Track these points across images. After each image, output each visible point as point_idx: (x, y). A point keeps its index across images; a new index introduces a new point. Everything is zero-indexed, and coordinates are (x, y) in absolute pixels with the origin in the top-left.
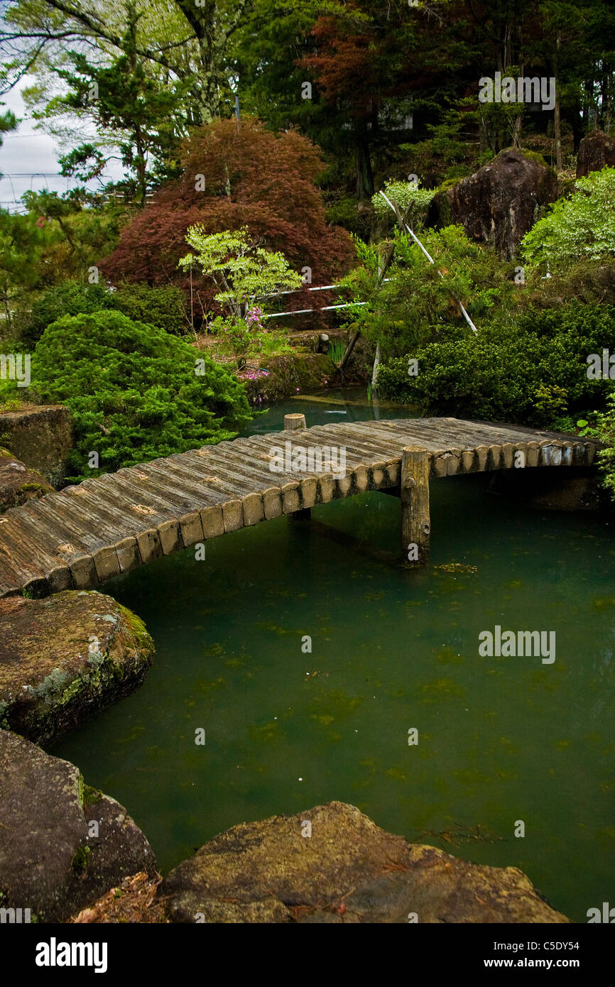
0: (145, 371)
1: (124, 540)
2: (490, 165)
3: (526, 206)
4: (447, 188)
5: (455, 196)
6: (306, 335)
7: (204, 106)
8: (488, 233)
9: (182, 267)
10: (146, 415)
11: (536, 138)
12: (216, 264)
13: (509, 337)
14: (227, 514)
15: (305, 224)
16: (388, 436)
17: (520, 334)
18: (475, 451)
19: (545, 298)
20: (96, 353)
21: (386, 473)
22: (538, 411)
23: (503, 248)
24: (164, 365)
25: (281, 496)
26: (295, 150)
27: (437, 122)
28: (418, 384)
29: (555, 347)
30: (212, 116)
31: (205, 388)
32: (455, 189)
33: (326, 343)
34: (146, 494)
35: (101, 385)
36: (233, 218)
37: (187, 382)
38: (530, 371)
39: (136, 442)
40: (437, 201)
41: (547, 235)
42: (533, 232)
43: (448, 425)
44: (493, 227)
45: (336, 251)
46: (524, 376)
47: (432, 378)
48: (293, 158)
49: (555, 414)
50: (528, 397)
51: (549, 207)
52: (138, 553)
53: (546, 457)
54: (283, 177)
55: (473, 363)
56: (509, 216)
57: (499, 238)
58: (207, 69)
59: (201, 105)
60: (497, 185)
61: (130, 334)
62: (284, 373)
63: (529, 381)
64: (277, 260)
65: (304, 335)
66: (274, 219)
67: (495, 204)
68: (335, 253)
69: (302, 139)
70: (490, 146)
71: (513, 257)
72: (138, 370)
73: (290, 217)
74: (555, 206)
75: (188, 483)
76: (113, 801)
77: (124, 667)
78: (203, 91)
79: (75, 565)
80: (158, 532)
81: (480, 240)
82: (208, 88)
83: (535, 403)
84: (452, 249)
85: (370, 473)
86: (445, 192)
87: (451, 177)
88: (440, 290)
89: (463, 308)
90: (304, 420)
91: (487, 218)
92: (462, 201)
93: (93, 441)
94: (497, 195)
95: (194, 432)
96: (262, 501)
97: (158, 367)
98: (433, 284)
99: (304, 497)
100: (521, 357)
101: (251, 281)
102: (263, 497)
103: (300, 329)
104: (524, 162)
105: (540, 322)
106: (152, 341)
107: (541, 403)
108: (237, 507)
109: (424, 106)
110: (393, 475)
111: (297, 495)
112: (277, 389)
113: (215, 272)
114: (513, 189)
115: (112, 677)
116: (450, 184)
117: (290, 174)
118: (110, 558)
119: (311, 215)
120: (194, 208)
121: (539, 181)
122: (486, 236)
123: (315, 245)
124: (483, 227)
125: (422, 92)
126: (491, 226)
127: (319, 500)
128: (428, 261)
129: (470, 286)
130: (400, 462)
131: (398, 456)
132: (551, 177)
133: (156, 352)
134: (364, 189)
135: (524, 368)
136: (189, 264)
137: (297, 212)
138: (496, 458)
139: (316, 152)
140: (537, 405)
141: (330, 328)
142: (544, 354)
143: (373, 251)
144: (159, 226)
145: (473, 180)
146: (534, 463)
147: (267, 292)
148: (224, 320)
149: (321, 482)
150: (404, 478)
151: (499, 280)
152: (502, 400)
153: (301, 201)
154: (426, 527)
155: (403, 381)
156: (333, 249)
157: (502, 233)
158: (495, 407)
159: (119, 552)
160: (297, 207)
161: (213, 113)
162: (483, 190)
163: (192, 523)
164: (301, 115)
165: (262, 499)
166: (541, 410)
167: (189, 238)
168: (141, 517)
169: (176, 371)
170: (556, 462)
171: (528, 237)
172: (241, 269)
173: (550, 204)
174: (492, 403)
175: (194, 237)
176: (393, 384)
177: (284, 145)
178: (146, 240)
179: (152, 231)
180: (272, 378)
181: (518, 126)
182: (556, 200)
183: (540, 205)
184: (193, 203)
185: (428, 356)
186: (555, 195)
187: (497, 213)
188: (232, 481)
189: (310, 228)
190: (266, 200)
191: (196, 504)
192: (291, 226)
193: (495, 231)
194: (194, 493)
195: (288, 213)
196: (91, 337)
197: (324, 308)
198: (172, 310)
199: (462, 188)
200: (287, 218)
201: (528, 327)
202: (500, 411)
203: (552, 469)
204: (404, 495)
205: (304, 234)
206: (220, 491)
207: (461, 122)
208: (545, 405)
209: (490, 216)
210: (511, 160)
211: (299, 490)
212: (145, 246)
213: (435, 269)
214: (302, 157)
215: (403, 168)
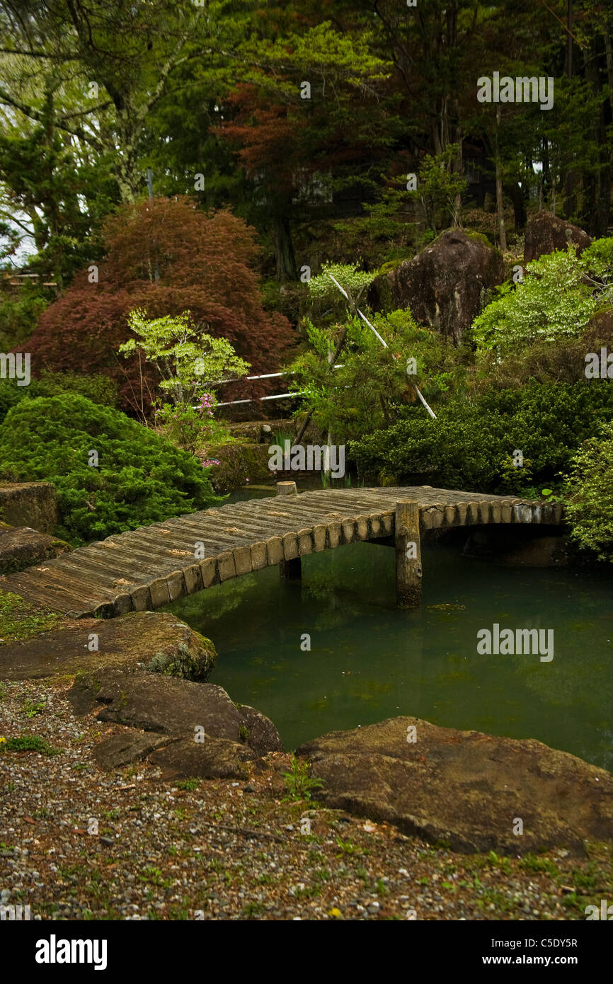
0: (115, 452)
1: (173, 573)
2: (433, 247)
3: (472, 288)
4: (387, 270)
5: (396, 280)
6: (248, 426)
7: (124, 182)
8: (433, 318)
9: (123, 352)
10: (130, 491)
11: (474, 213)
12: (161, 350)
13: (470, 416)
14: (254, 554)
15: (242, 310)
16: (376, 497)
17: (482, 414)
18: (456, 507)
19: (501, 380)
20: (65, 434)
21: (382, 524)
22: (505, 482)
23: (449, 333)
24: (134, 448)
25: (298, 540)
26: (229, 231)
27: (373, 201)
28: (392, 457)
29: (517, 422)
30: (133, 193)
31: (174, 469)
32: (396, 272)
33: (269, 434)
34: (175, 542)
35: (77, 465)
36: (166, 303)
37: (157, 464)
38: (495, 444)
39: (122, 517)
40: (377, 285)
41: (499, 318)
42: (484, 316)
43: (425, 491)
44: (438, 311)
45: (275, 337)
46: (489, 449)
47: (406, 451)
48: (228, 240)
49: (521, 484)
50: (494, 469)
51: (495, 290)
52: (184, 585)
53: (518, 515)
54: (218, 259)
55: (443, 436)
56: (453, 299)
57: (444, 323)
58: (128, 143)
59: (120, 181)
60: (440, 267)
61: (97, 417)
62: (233, 463)
63: (495, 453)
64: (223, 346)
65: (246, 426)
66: (211, 304)
67: (439, 287)
68: (274, 340)
69: (235, 220)
70: (431, 226)
71: (459, 343)
72: (108, 452)
73: (226, 302)
74: (502, 288)
75: (209, 533)
76: (250, 708)
77: (199, 662)
78: (123, 166)
79: (135, 593)
80: (200, 567)
81: (425, 324)
82: (128, 163)
83: (501, 474)
84: (402, 333)
85: (369, 522)
86: (386, 275)
87: (391, 258)
88: (396, 374)
89: (419, 392)
90: (295, 486)
91: (431, 301)
92: (404, 284)
93: (79, 516)
94: (441, 278)
95: (170, 510)
96: (282, 544)
97: (127, 448)
98: (389, 368)
99: (316, 541)
100: (486, 432)
101: (200, 367)
102: (283, 540)
103: (238, 421)
104: (468, 243)
105: (500, 401)
106: (117, 423)
107: (508, 473)
108: (263, 548)
109: (358, 183)
110: (388, 525)
111: (310, 540)
112: (228, 479)
113: (159, 358)
114: (458, 272)
115: (190, 669)
116: (390, 266)
117: (226, 257)
118: (162, 588)
119: (248, 300)
120: (123, 291)
121: (485, 263)
122: (430, 321)
123: (253, 332)
124: (427, 311)
125: (354, 169)
126: (435, 310)
127: (327, 545)
128: (383, 345)
129: (424, 370)
130: (394, 514)
131: (390, 510)
132: (496, 258)
133: (122, 435)
134: (286, 271)
135: (490, 442)
136: (132, 350)
137: (234, 296)
138: (474, 514)
139: (251, 233)
140: (504, 475)
141: (270, 419)
142: (507, 429)
143: (324, 337)
144: (86, 311)
145: (415, 263)
146: (508, 520)
147: (215, 379)
148: (173, 407)
149: (329, 529)
150: (398, 527)
151: (450, 365)
152: (471, 471)
153: (237, 285)
154: (419, 570)
155: (376, 455)
156: (271, 335)
157: (447, 318)
158: (465, 478)
159: (169, 583)
160: (232, 291)
161: (134, 190)
162: (426, 272)
163: (227, 560)
164: (215, 190)
165: (282, 542)
166: (507, 481)
167: (131, 323)
168: (181, 558)
169: (145, 454)
170: (527, 520)
171: (478, 321)
172: (186, 355)
173: (497, 287)
174: (461, 474)
175: (136, 322)
176: (367, 458)
177: (218, 226)
178: (71, 326)
179: (78, 316)
180: (224, 467)
181: (458, 203)
182: (503, 282)
183: (486, 287)
184: (121, 286)
185: (399, 431)
186: (502, 277)
187: (442, 296)
188: (251, 530)
189: (248, 313)
190: (201, 284)
191: (227, 547)
192: (229, 311)
193: (440, 315)
194: (220, 539)
195: (225, 298)
196: (58, 419)
197: (263, 399)
198: (103, 400)
199: (404, 270)
200: (224, 303)
201: (488, 406)
202: (468, 482)
203: (524, 526)
204: (398, 543)
205: (241, 320)
206: (243, 538)
207: (398, 201)
208: (511, 476)
209: (435, 300)
210: (455, 241)
211: (311, 535)
212: (71, 332)
213: (390, 353)
214: (237, 238)
215: (325, 247)
